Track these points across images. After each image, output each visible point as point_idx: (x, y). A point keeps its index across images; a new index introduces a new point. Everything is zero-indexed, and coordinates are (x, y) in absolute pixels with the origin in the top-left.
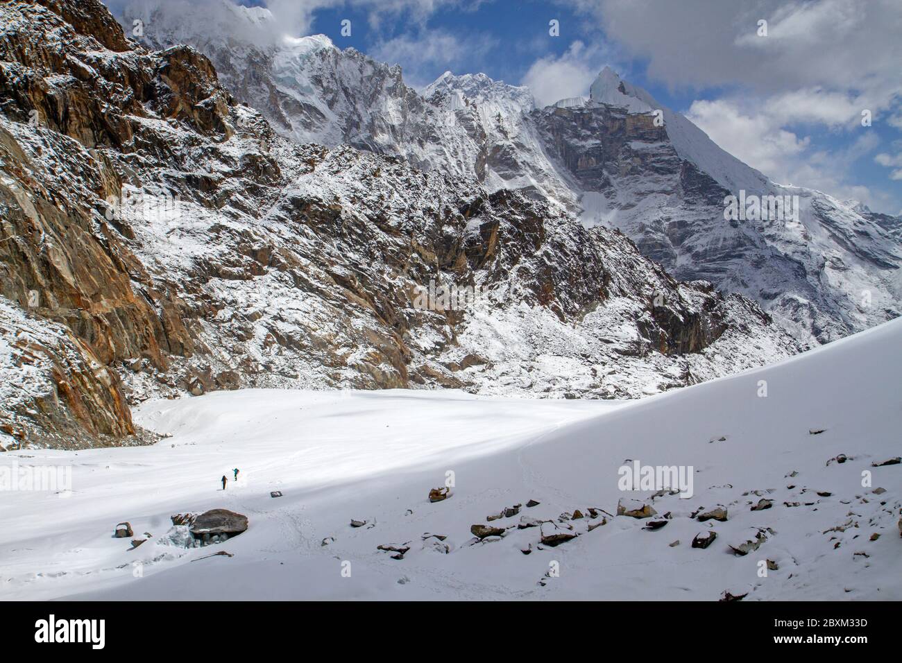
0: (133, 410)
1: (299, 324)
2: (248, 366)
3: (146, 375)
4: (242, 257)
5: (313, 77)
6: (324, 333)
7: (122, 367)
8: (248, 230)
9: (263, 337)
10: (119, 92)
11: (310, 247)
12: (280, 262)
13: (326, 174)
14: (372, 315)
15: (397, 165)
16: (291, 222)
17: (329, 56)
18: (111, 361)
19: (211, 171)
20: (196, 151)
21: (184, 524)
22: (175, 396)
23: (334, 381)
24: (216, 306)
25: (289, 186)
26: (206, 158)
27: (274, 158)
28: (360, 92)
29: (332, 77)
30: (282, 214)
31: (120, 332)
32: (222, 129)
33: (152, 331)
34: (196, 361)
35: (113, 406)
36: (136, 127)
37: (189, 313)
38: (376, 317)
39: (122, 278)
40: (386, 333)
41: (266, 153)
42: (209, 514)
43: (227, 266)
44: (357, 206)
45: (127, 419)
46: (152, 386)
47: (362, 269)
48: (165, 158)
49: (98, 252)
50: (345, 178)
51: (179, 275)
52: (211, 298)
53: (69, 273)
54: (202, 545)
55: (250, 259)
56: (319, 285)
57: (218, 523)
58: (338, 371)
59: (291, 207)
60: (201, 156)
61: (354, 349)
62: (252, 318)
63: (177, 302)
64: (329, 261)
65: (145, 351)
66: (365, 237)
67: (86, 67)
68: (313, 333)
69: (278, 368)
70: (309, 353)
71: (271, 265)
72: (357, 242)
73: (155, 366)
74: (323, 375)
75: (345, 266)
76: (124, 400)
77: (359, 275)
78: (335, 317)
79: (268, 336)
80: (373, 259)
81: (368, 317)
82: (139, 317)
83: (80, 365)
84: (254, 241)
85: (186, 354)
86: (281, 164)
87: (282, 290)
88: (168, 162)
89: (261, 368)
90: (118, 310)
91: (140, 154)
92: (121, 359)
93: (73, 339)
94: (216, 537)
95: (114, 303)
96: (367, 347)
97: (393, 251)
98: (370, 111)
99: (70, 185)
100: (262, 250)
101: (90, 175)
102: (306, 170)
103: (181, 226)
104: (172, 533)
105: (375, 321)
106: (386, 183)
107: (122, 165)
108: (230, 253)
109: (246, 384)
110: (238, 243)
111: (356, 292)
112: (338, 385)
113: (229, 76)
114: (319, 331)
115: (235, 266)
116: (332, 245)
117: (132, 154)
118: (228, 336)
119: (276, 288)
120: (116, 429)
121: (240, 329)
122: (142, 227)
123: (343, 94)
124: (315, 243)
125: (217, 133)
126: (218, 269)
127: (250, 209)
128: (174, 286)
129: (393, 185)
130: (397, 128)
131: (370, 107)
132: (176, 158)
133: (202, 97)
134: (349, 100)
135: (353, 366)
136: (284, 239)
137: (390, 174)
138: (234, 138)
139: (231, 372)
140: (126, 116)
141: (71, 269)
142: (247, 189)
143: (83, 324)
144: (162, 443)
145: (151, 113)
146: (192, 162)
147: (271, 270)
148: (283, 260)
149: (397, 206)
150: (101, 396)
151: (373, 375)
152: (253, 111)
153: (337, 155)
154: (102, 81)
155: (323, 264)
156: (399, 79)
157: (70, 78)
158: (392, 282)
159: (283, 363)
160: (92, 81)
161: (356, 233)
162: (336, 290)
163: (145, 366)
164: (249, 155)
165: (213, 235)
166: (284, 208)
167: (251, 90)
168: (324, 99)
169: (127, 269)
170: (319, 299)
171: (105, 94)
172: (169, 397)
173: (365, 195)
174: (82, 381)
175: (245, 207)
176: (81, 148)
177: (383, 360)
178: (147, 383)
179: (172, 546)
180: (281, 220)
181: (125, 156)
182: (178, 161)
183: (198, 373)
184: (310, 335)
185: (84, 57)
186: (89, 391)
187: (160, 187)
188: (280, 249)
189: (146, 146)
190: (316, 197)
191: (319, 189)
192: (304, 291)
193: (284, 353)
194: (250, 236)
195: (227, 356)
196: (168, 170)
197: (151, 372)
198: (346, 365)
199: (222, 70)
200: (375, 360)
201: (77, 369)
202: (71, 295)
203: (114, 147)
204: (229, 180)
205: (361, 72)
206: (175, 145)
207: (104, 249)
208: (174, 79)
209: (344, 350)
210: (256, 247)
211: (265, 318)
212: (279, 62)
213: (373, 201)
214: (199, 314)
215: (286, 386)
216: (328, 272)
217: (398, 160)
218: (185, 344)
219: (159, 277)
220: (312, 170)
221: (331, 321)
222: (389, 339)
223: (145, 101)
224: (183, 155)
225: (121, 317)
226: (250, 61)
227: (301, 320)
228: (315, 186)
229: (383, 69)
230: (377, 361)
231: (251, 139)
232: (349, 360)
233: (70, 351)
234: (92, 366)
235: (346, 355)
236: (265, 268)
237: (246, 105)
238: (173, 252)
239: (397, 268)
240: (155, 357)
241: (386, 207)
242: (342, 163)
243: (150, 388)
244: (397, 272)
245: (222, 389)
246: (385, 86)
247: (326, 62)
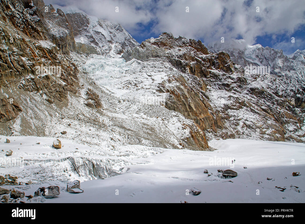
0: (208, 142)
1: (252, 122)
2: (238, 133)
3: (212, 133)
4: (236, 104)
5: (256, 55)
6: (259, 125)
7: (206, 131)
8: (238, 97)
9: (242, 125)
10: (206, 64)
11: (255, 101)
12: (247, 105)
13: (260, 81)
14: (274, 120)
15: (281, 78)
16: (250, 94)
18: (204, 129)
19: (229, 82)
20: (225, 77)
21: (221, 172)
22: (219, 139)
23: (262, 138)
24: (229, 117)
25: (249, 85)
26: (227, 79)
27: (245, 78)
28: (270, 58)
29: (261, 55)
30: (247, 92)
31: (206, 123)
32: (231, 71)
33: (213, 123)
34: (224, 130)
35: (204, 141)
36: (210, 72)
37: (223, 118)
38: (275, 121)
39: (206, 109)
40: (278, 125)
41: (243, 77)
42: (227, 171)
43: (232, 106)
44: (269, 89)
45: (207, 144)
46: (213, 136)
47: (271, 107)
48: (217, 79)
49: (201, 103)
50: (266, 82)
51: (220, 109)
52: (228, 115)
53: (194, 108)
54: (225, 178)
55: (239, 104)
56: (258, 111)
57: (229, 173)
58: (263, 135)
59: (250, 90)
60: (226, 78)
61: (268, 130)
62: (239, 120)
63: (220, 116)
64: (261, 105)
65: (212, 128)
66: (271, 98)
67: (199, 59)
68: (256, 124)
69: (246, 134)
70: (255, 130)
71: (244, 106)
72: (269, 100)
73: (214, 131)
74: (259, 136)
75: (266, 106)
76: (206, 139)
77: (270, 109)
78: (262, 120)
79: (243, 125)
80: (274, 104)
81: (273, 121)
82: (210, 119)
83: (196, 130)
84: (240, 100)
85: (222, 129)
86: (247, 79)
87: (247, 113)
88: (218, 80)
89: (241, 133)
90: (205, 117)
91: (211, 79)
92: (206, 129)
93: (195, 124)
94: (229, 177)
95: (205, 115)
96: (272, 129)
97: (280, 102)
98: (273, 63)
99: (195, 87)
100: (242, 102)
101: (199, 85)
102: (254, 80)
103: (221, 96)
104: (218, 174)
105: (274, 122)
106: (278, 83)
107: (207, 82)
108: (233, 103)
109: (237, 137)
110: (235, 100)
111: (269, 113)
112: (263, 139)
113: (233, 57)
114: (258, 124)
115: (235, 106)
116: (262, 101)
117: (209, 79)
118: (233, 124)
119: (246, 112)
120: (205, 146)
121: (236, 123)
122: (211, 96)
123: (265, 59)
124: (257, 100)
125: (230, 72)
126: (230, 107)
127: (239, 91)
128: (219, 111)
129: (280, 83)
130: (281, 67)
131: (273, 62)
132: (220, 79)
133: (226, 63)
134: (266, 61)
135: (268, 134)
136: (248, 99)
137: (279, 80)
138: (234, 73)
139: (233, 134)
140: (208, 70)
141: (195, 107)
142: (238, 86)
143: (197, 120)
144: (215, 151)
145: (214, 68)
146: (224, 80)
147: (244, 107)
148: (248, 105)
149: (282, 89)
150: (201, 138)
151: (274, 137)
152: (240, 66)
153: (263, 76)
154: (203, 62)
155: (259, 106)
156: (282, 53)
157: (196, 62)
158: (280, 111)
159: (247, 132)
160: (200, 62)
161: (269, 97)
162: (263, 113)
163: (212, 131)
164: (239, 77)
165: (229, 98)
166: (248, 91)
167: (239, 60)
168: (259, 61)
169: (208, 107)
170: (258, 115)
171: (203, 65)
172: (217, 140)
173: (272, 87)
174: (197, 134)
175: (237, 91)
176: (198, 78)
177: (277, 133)
178: (212, 136)
179: (217, 177)
180: (247, 94)
181: (208, 79)
182: (220, 80)
183: (225, 134)
184: (255, 125)
185: (199, 57)
186: (198, 137)
187: (216, 86)
188: (247, 102)
189: (212, 77)
190: (257, 88)
191: (258, 85)
192: (254, 113)
193: (248, 130)
194: (239, 98)
195: (232, 130)
196: (218, 82)
197: (213, 133)
198: (266, 134)
199: (232, 56)
200: (274, 133)
201: (196, 131)
202: (195, 113)
203: (205, 78)
204: (233, 84)
205: (270, 53)
206: (220, 76)
207: (202, 102)
208: (220, 60)
209: (265, 130)
210: (240, 101)
211: (243, 120)
212: (246, 53)
213: (274, 88)
214: (225, 118)
215: (248, 139)
216: (260, 108)
217: (282, 76)
218: (221, 126)
219: (215, 109)
220: (256, 80)
221: (261, 121)
222: (279, 127)
223: (212, 66)
224: (221, 78)
225: (206, 119)
226: (239, 53)
227: (252, 121)
228: (257, 85)
229: (277, 51)
230: (275, 133)
231: (239, 73)
232: (267, 133)
233: (194, 127)
234: (199, 131)
235: (266, 131)
236: (243, 107)
237: (238, 64)
238: (219, 103)
239: (281, 107)
240: (214, 129)
241: (278, 90)
242: (264, 78)
243: (213, 137)
244: (282, 108)
245: (231, 138)
246: (277, 56)
247: (260, 51)
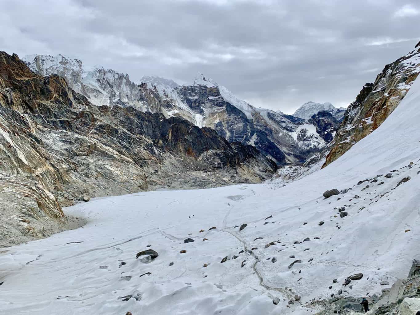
4: (85, 148)
5: (97, 80)
8: (85, 138)
12: (99, 148)
17: (102, 72)
19: (68, 118)
24: (78, 166)
26: (66, 114)
28: (114, 84)
29: (104, 79)
31: (46, 179)
32: (71, 102)
33: (57, 177)
36: (39, 104)
37: (68, 170)
39: (43, 160)
43: (80, 152)
48: (50, 114)
49: (34, 152)
52: (75, 164)
53: (25, 160)
55: (88, 148)
82: (52, 173)
84: (88, 142)
88: (52, 116)
90: (44, 172)
95: (42, 169)
101: (26, 124)
103: (61, 139)
107: (35, 118)
108: (80, 147)
110: (83, 143)
115: (83, 151)
118: (83, 176)
122: (46, 140)
123: (108, 85)
126: (76, 153)
130: (129, 96)
131: (118, 89)
132: (55, 115)
134: (110, 87)
138: (75, 106)
140: (35, 101)
145: (44, 99)
146: (60, 115)
156: (128, 79)
168: (102, 87)
169: (44, 156)
170: (114, 160)
181: (36, 115)
187: (50, 125)
196: (52, 119)
202: (27, 168)
203: (31, 112)
205: (114, 77)
207: (36, 150)
208: (51, 86)
214: (72, 170)
218: (68, 181)
223: (41, 95)
225: (45, 174)
229: (121, 75)
230: (137, 179)
231: (82, 105)
236: (94, 151)
237: (78, 93)
247: (101, 74)
